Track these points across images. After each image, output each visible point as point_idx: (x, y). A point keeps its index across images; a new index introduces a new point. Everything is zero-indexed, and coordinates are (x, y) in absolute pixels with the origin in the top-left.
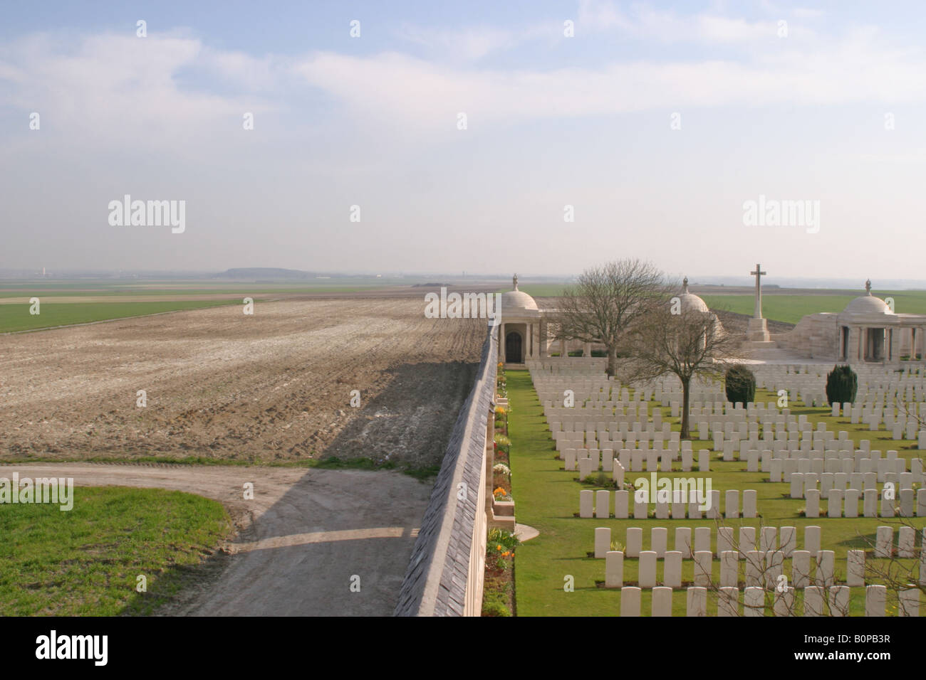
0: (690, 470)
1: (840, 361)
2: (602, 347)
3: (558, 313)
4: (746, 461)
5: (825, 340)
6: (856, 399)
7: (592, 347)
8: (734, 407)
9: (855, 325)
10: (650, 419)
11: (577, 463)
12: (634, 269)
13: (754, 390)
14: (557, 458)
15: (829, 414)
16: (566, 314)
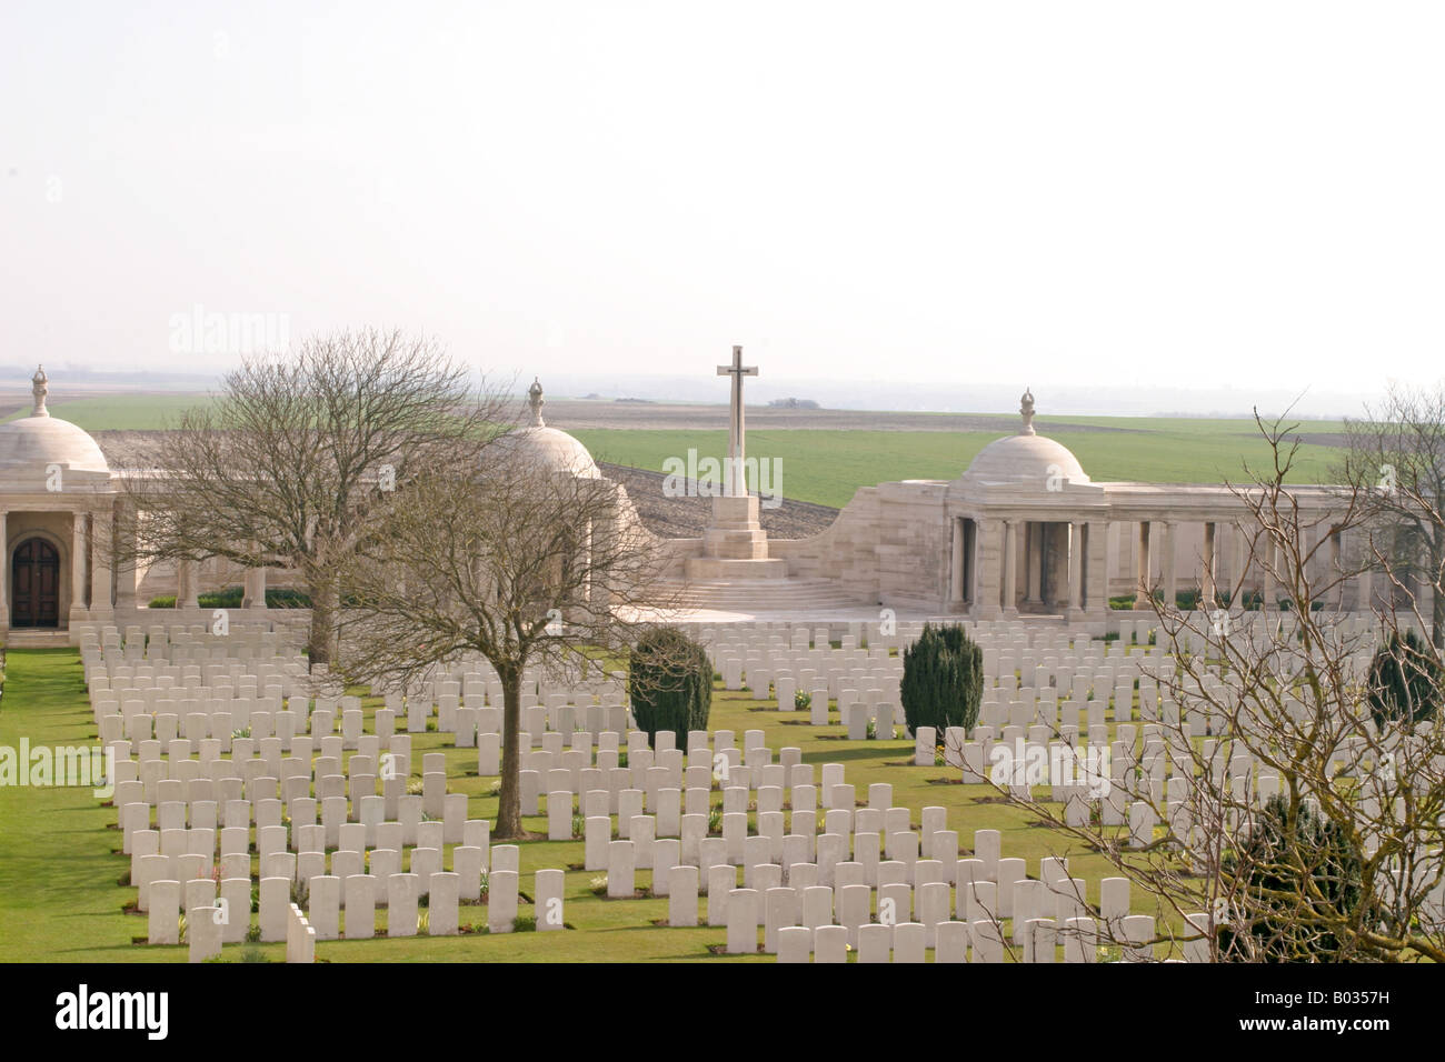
0: (509, 927)
1: (954, 611)
2: (292, 578)
3: (164, 481)
4: (667, 896)
5: (916, 554)
6: (981, 716)
7: (269, 578)
8: (652, 743)
9: (993, 515)
10: (418, 785)
11: (182, 922)
12: (384, 359)
13: (708, 697)
14: (131, 909)
15: (908, 758)
16: (189, 486)
